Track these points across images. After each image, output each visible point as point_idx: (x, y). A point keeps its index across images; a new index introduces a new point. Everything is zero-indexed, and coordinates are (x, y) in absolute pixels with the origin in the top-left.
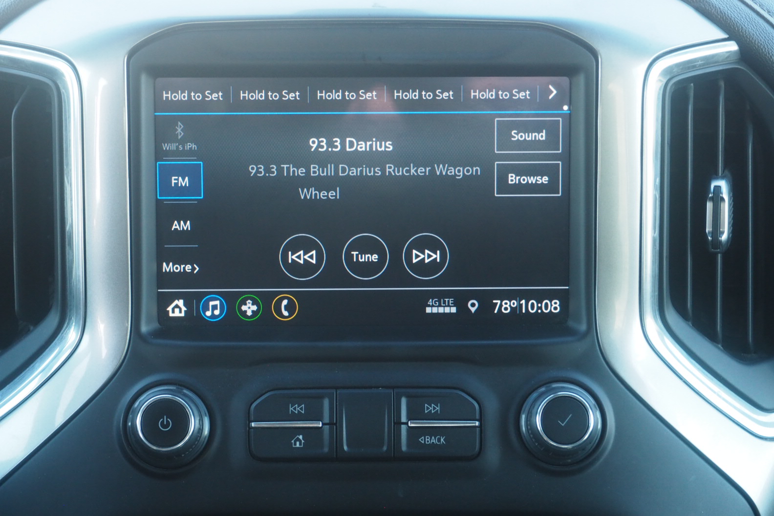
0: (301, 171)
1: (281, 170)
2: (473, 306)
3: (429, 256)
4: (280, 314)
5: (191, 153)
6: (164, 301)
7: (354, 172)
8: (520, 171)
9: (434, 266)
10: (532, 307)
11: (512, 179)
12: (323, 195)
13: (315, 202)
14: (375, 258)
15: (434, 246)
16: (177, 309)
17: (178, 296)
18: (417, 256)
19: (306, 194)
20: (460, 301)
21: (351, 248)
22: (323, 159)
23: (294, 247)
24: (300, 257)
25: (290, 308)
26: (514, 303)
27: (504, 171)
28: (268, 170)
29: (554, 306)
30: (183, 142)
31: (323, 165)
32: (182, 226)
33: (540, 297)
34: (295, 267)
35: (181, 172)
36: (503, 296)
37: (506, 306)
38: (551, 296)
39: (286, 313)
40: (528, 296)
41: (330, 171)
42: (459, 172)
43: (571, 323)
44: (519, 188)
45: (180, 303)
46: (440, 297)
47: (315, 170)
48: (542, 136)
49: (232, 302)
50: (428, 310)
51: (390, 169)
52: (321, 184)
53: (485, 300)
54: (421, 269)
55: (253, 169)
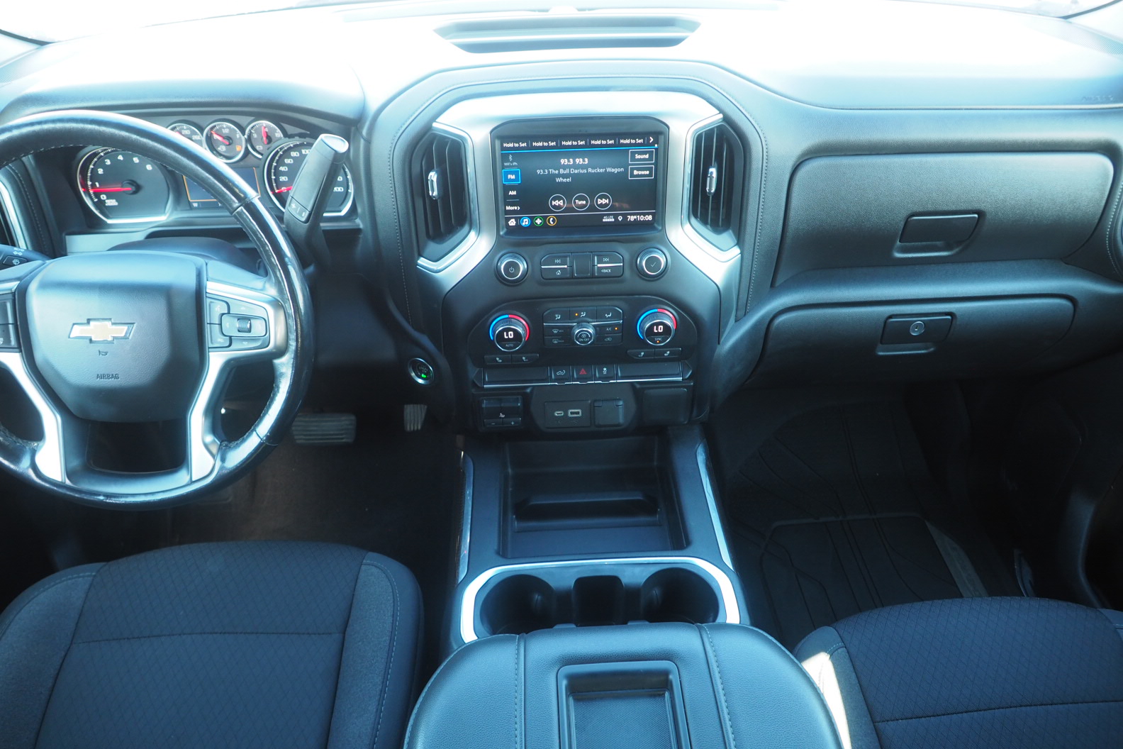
0: (557, 172)
1: (549, 172)
2: (620, 218)
3: (604, 201)
4: (549, 223)
5: (515, 166)
6: (508, 219)
7: (576, 171)
8: (638, 169)
9: (606, 205)
10: (642, 218)
11: (636, 172)
12: (565, 180)
13: (562, 183)
14: (584, 202)
15: (606, 197)
16: (512, 223)
17: (512, 218)
18: (600, 202)
19: (558, 180)
20: (616, 216)
21: (576, 199)
22: (565, 167)
23: (554, 199)
24: (556, 203)
25: (554, 221)
26: (635, 217)
27: (632, 170)
28: (544, 172)
29: (650, 218)
30: (512, 162)
31: (565, 169)
32: (513, 193)
33: (644, 214)
34: (555, 207)
35: (512, 173)
36: (631, 214)
37: (632, 218)
38: (649, 214)
39: (552, 223)
40: (640, 214)
41: (567, 171)
42: (616, 171)
43: (656, 225)
44: (638, 176)
45: (513, 220)
46: (608, 215)
47: (562, 171)
48: (647, 156)
49: (532, 219)
50: (604, 220)
51: (590, 170)
52: (564, 176)
53: (625, 216)
54: (601, 205)
55: (538, 172)
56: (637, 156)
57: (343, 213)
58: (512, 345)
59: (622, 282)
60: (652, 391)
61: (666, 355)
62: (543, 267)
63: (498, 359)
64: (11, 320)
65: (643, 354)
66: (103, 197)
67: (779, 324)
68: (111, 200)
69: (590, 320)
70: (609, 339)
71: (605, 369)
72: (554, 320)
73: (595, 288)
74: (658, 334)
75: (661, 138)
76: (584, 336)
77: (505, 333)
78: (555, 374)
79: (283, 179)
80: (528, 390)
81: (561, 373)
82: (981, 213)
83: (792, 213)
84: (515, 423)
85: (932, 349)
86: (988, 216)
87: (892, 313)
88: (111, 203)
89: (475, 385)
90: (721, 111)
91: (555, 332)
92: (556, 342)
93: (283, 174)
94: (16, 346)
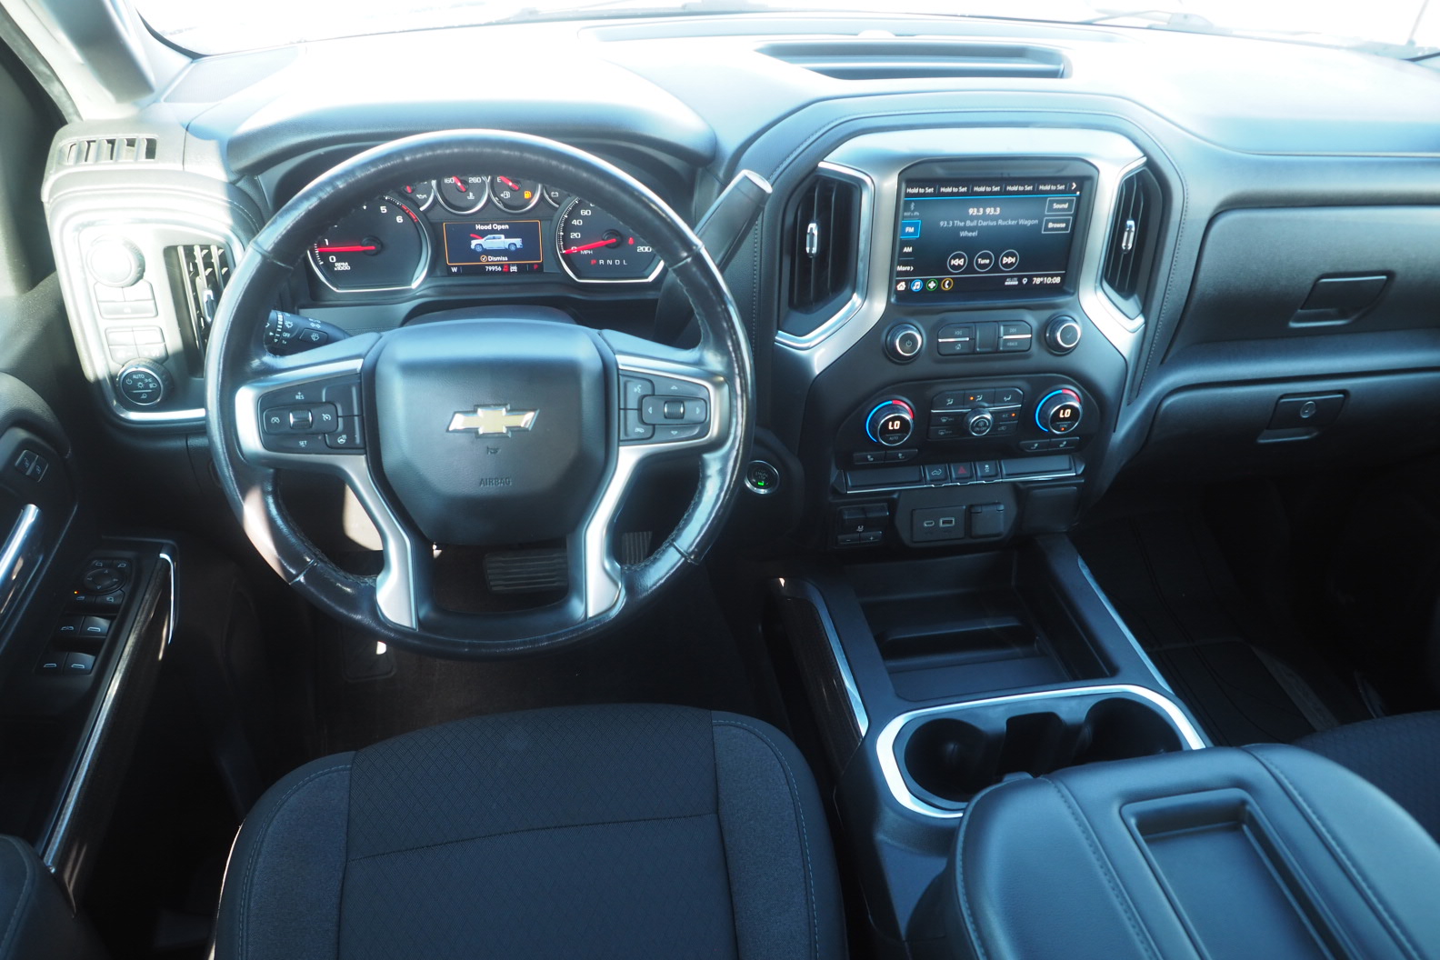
0: (962, 224)
1: (953, 224)
2: (1025, 281)
3: (1010, 260)
4: (944, 286)
5: (916, 216)
6: (898, 282)
7: (985, 224)
8: (1054, 222)
9: (1012, 264)
10: (1048, 280)
11: (1051, 225)
12: (970, 234)
13: (966, 237)
14: (987, 261)
15: (1013, 255)
16: (901, 287)
17: (902, 281)
18: (1005, 260)
19: (963, 234)
20: (1020, 279)
21: (979, 257)
22: (972, 218)
23: (954, 258)
24: (956, 262)
25: (949, 284)
26: (1042, 279)
27: (1047, 222)
28: (948, 224)
29: (1057, 280)
30: (913, 212)
31: (972, 221)
32: (908, 250)
33: (1052, 276)
34: (954, 267)
35: (910, 225)
36: (1037, 276)
37: (1037, 281)
38: (1057, 275)
39: (947, 286)
40: (1047, 276)
41: (974, 223)
42: (1029, 223)
43: (1065, 288)
44: (1053, 229)
45: (903, 283)
46: (1012, 277)
47: (969, 223)
48: (1066, 206)
49: (925, 282)
50: (1006, 283)
51: (1000, 222)
52: (970, 229)
53: (1030, 278)
54: (1007, 265)
55: (942, 223)
56: (1056, 206)
57: (651, 279)
58: (896, 438)
59: (1027, 357)
60: (1037, 491)
61: (1061, 446)
62: (940, 340)
63: (869, 457)
64: (356, 412)
65: (1036, 445)
66: (333, 259)
67: (1167, 407)
68: (343, 264)
69: (986, 405)
70: (1003, 428)
71: (987, 466)
72: (944, 406)
73: (997, 365)
74: (1064, 419)
75: (1087, 184)
76: (981, 424)
77: (890, 423)
78: (930, 475)
79: (574, 235)
80: (895, 496)
81: (938, 472)
82: (1390, 274)
83: (1201, 275)
84: (875, 538)
85: (1315, 434)
86: (1398, 278)
87: (1285, 392)
88: (343, 266)
89: (835, 492)
90: (1146, 154)
91: (944, 420)
92: (942, 433)
93: (576, 229)
94: (362, 446)
